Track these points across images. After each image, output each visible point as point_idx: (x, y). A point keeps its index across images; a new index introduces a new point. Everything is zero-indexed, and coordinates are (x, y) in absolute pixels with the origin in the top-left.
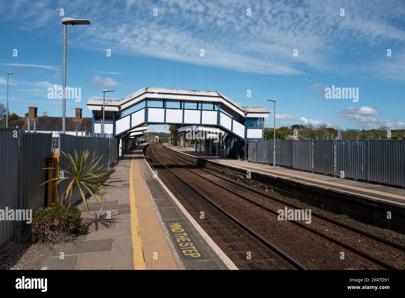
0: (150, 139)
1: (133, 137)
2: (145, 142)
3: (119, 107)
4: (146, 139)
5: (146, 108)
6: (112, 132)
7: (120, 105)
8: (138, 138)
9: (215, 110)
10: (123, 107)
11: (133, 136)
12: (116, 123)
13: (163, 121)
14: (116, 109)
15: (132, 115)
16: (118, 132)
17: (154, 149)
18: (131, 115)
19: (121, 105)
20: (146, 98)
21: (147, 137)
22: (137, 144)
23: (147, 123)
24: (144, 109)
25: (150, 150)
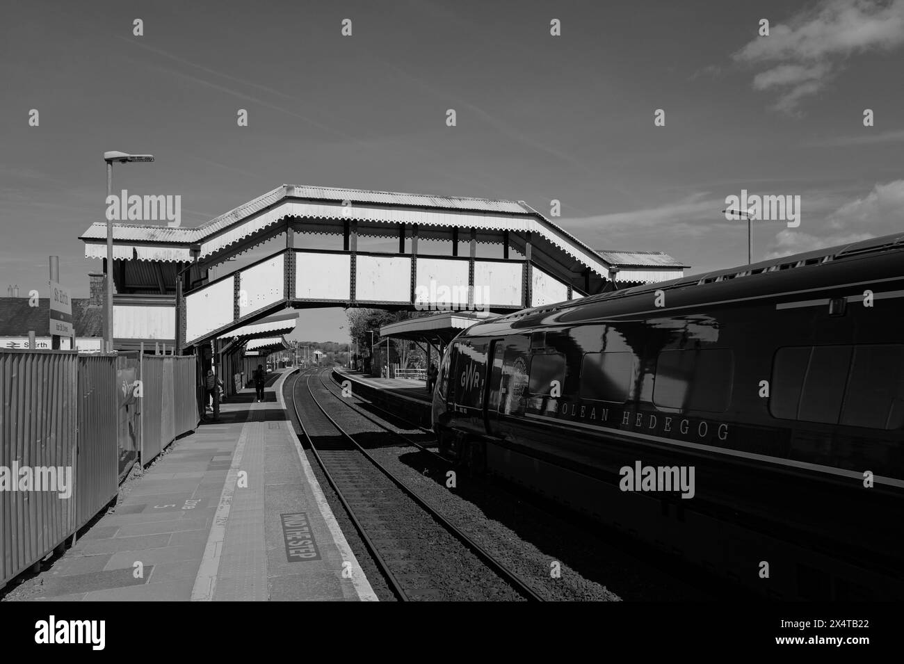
0: (302, 358)
1: (257, 353)
2: (289, 364)
3: (195, 248)
4: (292, 357)
5: (290, 253)
6: (174, 336)
7: (197, 242)
8: (273, 356)
9: (510, 258)
10: (207, 249)
11: (254, 350)
12: (184, 302)
13: (346, 297)
14: (184, 255)
15: (242, 274)
16: (193, 334)
17: (313, 380)
18: (236, 274)
19: (203, 241)
20: (286, 217)
21: (293, 351)
22: (270, 370)
23: (291, 303)
24: (282, 256)
25: (302, 385)
